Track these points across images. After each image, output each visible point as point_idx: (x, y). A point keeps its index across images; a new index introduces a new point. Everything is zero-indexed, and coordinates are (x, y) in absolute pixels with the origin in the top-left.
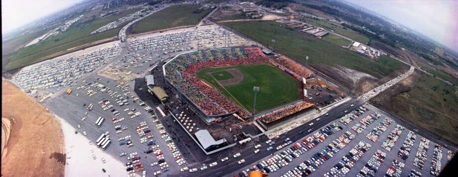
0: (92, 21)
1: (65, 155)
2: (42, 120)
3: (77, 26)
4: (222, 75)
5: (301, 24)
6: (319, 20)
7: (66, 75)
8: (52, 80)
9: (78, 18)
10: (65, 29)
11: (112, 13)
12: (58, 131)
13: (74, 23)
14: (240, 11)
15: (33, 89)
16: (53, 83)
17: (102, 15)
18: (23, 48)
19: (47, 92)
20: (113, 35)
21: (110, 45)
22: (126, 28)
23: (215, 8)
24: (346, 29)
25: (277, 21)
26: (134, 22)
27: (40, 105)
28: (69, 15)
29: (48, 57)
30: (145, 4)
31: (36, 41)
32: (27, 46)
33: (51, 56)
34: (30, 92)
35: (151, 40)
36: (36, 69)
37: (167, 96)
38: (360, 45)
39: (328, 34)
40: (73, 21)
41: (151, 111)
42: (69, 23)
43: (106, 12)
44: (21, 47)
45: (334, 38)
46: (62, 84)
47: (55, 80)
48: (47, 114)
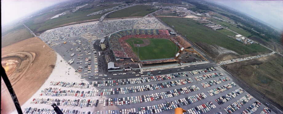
0: (91, 8)
1: (55, 66)
2: (49, 54)
3: (82, 10)
4: (138, 42)
5: (207, 22)
6: (223, 21)
7: (66, 35)
8: (59, 37)
9: (84, 6)
10: (75, 11)
11: (104, 5)
12: (55, 58)
13: (81, 8)
14: (174, 11)
15: (49, 41)
16: (59, 39)
17: (98, 6)
18: (49, 19)
19: (55, 43)
20: (97, 17)
21: (93, 23)
22: (106, 14)
23: (161, 8)
24: (238, 28)
25: (193, 19)
26: (112, 11)
27: (50, 48)
28: (80, 3)
29: (61, 26)
30: (124, 2)
31: (57, 16)
32: (52, 18)
33: (63, 25)
34: (47, 42)
35: (114, 22)
36: (53, 31)
37: (105, 47)
38: (242, 36)
39: (223, 29)
40: (81, 7)
41: (95, 53)
42: (78, 8)
43: (101, 4)
44: (48, 19)
45: (225, 31)
46: (63, 39)
47: (60, 38)
48: (52, 51)
